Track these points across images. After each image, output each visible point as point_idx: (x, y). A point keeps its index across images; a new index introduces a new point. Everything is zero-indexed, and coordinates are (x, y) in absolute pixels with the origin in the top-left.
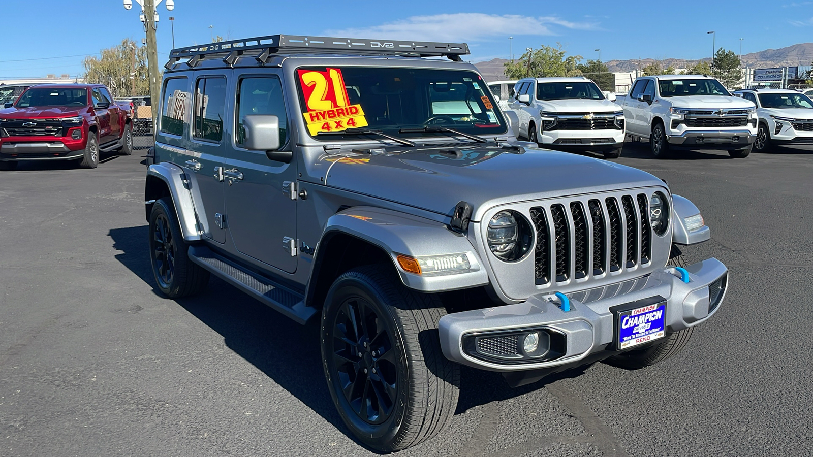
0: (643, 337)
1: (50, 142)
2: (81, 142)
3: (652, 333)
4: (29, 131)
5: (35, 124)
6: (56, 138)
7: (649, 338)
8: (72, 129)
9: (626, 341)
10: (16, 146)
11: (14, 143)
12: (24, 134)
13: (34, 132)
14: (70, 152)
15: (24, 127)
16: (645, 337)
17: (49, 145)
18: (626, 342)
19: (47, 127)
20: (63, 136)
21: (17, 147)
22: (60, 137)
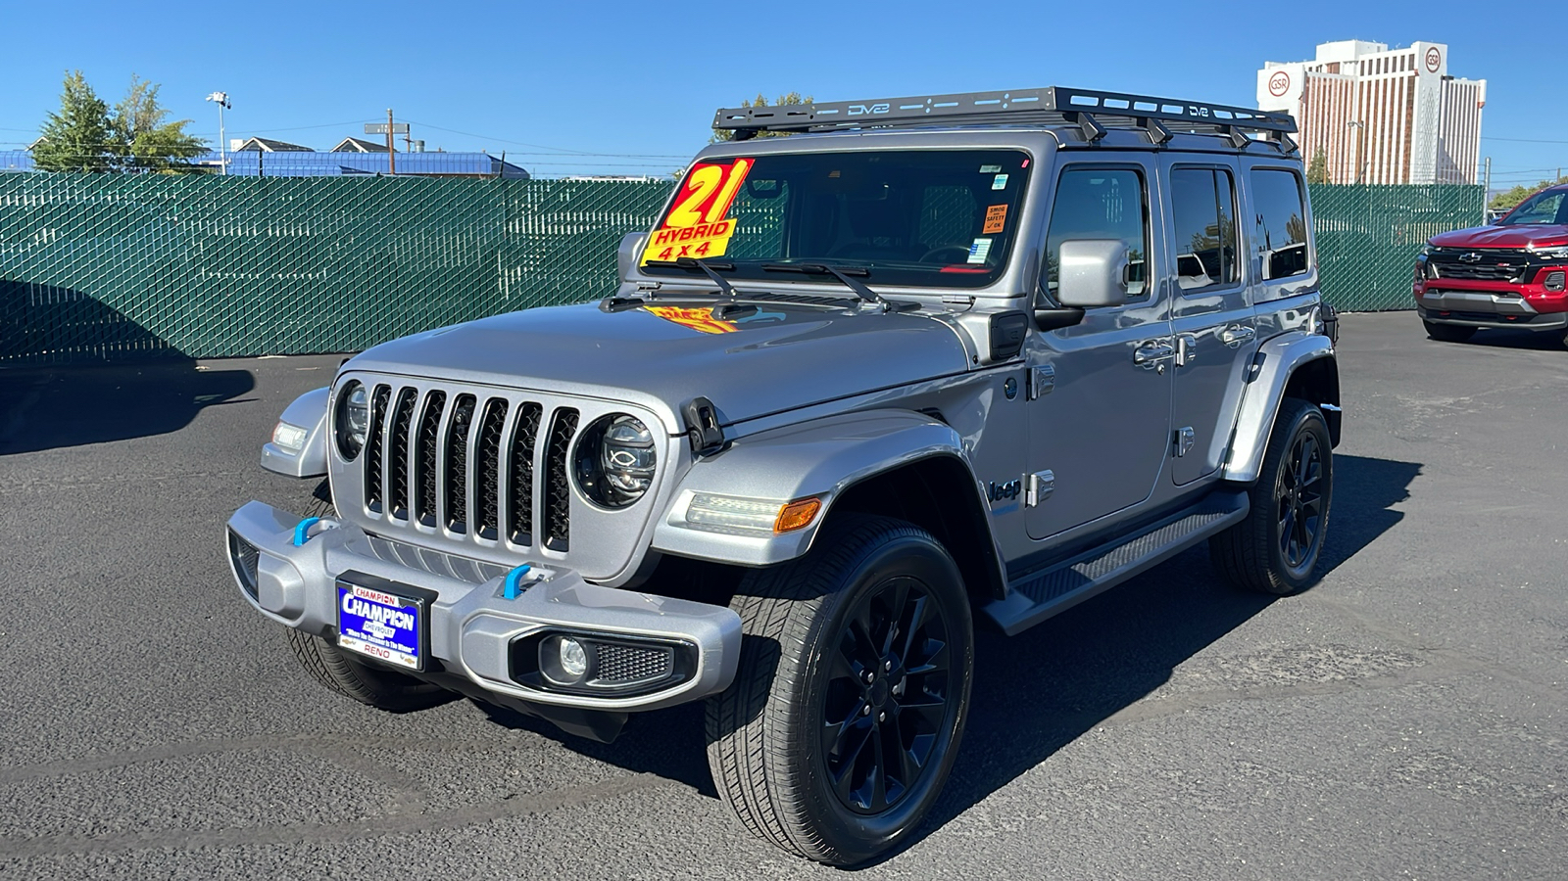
0: (377, 647)
1: (1501, 294)
2: (1561, 297)
3: (397, 650)
4: (1468, 271)
5: (1479, 257)
6: (1514, 286)
7: (386, 654)
8: (1548, 269)
9: (350, 636)
10: (1443, 297)
11: (1442, 291)
12: (1460, 276)
13: (1476, 271)
14: (1536, 315)
15: (1462, 262)
16: (381, 649)
17: (1495, 298)
18: (350, 639)
19: (1500, 264)
20: (1524, 283)
21: (1445, 299)
22: (1521, 284)
